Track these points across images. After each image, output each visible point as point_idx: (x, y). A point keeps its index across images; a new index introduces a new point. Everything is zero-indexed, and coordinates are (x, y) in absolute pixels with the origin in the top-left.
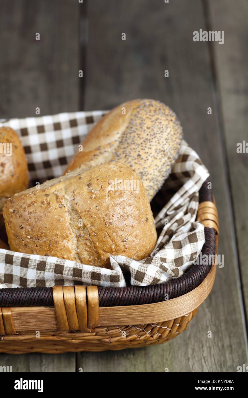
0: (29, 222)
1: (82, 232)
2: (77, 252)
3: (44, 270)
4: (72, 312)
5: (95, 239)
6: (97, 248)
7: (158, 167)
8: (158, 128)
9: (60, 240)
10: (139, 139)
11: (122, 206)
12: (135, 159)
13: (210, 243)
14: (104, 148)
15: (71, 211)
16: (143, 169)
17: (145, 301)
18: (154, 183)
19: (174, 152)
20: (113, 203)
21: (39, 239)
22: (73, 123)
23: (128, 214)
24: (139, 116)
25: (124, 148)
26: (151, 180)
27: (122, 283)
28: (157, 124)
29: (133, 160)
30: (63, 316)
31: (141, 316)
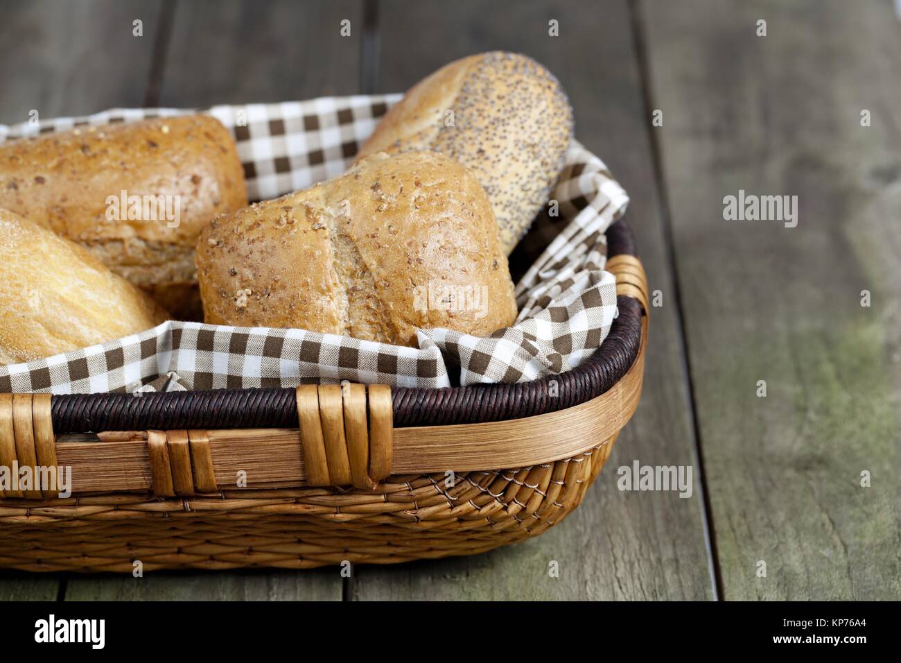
0: (249, 261)
1: (359, 281)
2: (349, 326)
3: (278, 356)
4: (335, 437)
5: (386, 294)
6: (391, 313)
7: (521, 178)
8: (521, 99)
9: (314, 294)
10: (480, 118)
11: (444, 229)
12: (473, 159)
13: (629, 319)
14: (408, 143)
15: (337, 238)
16: (490, 181)
17: (490, 414)
18: (511, 213)
19: (555, 152)
20: (425, 221)
21: (269, 295)
22: (345, 117)
23: (456, 246)
24: (482, 76)
25: (450, 138)
26: (506, 206)
27: (442, 380)
28: (519, 90)
29: (467, 160)
30: (317, 446)
31: (483, 450)
